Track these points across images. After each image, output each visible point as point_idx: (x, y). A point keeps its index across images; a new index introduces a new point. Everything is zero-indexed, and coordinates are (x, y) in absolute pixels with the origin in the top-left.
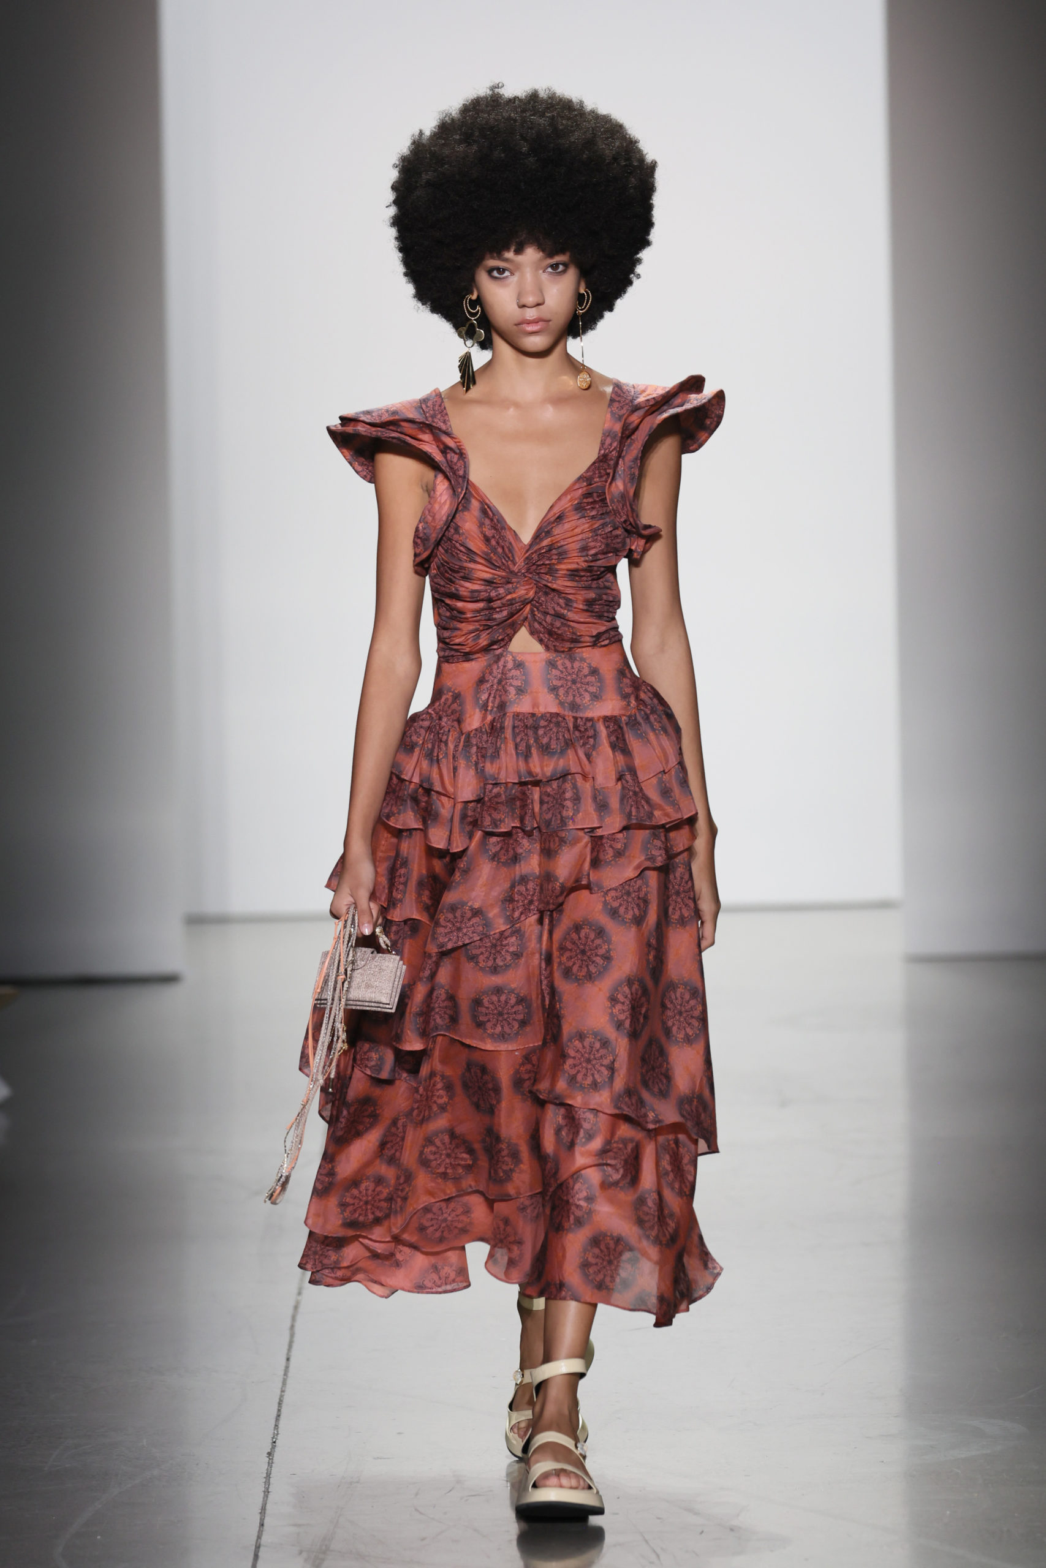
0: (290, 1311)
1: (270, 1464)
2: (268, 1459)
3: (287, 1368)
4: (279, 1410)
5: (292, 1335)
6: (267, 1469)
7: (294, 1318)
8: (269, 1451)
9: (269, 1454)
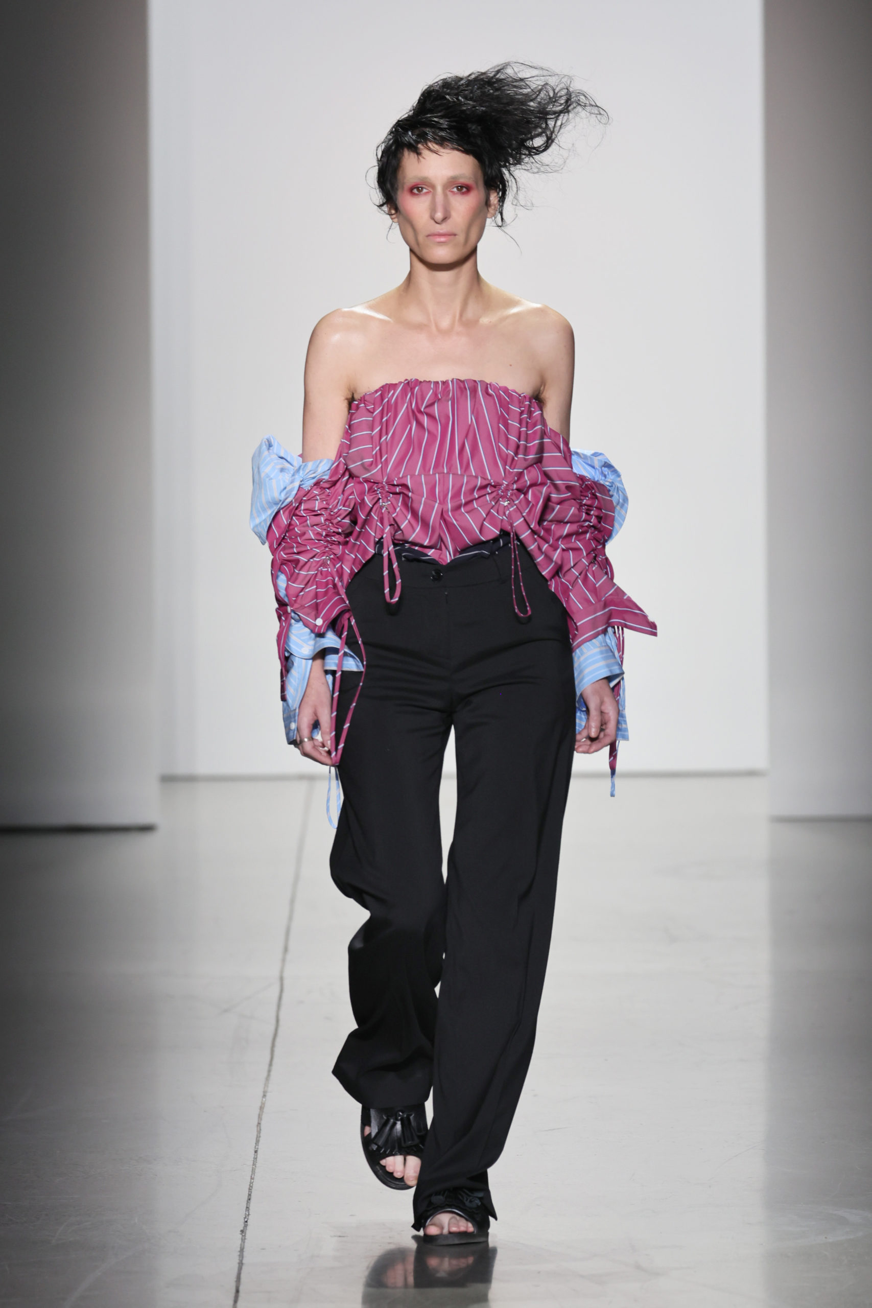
0: (257, 1111)
1: (243, 1240)
2: (241, 1236)
3: (255, 1159)
4: (250, 1195)
5: (259, 1131)
6: (241, 1245)
7: (260, 1117)
8: (242, 1229)
9: (242, 1231)
